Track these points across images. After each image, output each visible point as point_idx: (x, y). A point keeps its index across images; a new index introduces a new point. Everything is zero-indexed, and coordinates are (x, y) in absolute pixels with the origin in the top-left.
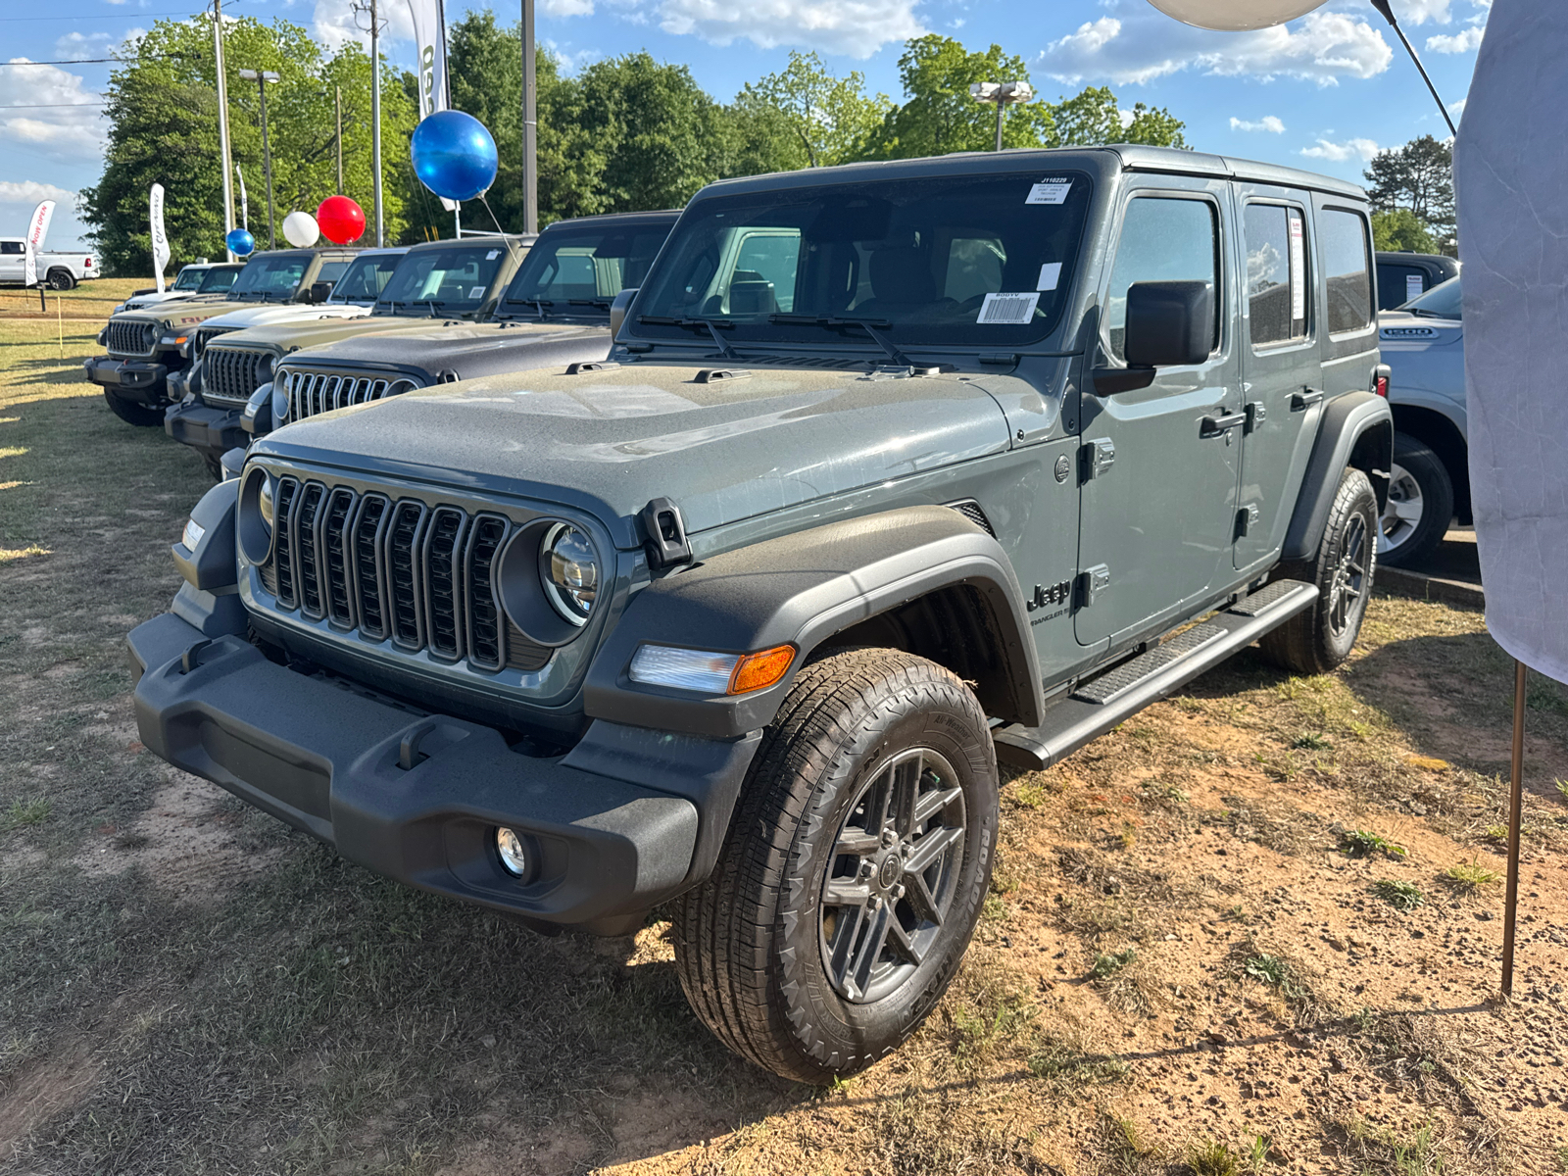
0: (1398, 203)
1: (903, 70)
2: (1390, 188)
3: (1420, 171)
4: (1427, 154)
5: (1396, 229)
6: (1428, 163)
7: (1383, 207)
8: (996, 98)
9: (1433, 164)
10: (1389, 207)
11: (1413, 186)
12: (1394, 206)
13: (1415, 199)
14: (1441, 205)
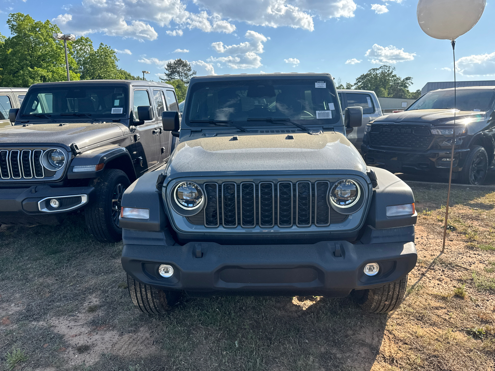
0: (175, 77)
1: (9, 24)
2: (173, 73)
3: (179, 68)
4: (180, 64)
5: (177, 84)
6: (181, 66)
7: (172, 79)
8: (63, 39)
9: (182, 67)
10: (173, 78)
11: (178, 72)
12: (174, 78)
13: (179, 76)
14: (186, 78)
